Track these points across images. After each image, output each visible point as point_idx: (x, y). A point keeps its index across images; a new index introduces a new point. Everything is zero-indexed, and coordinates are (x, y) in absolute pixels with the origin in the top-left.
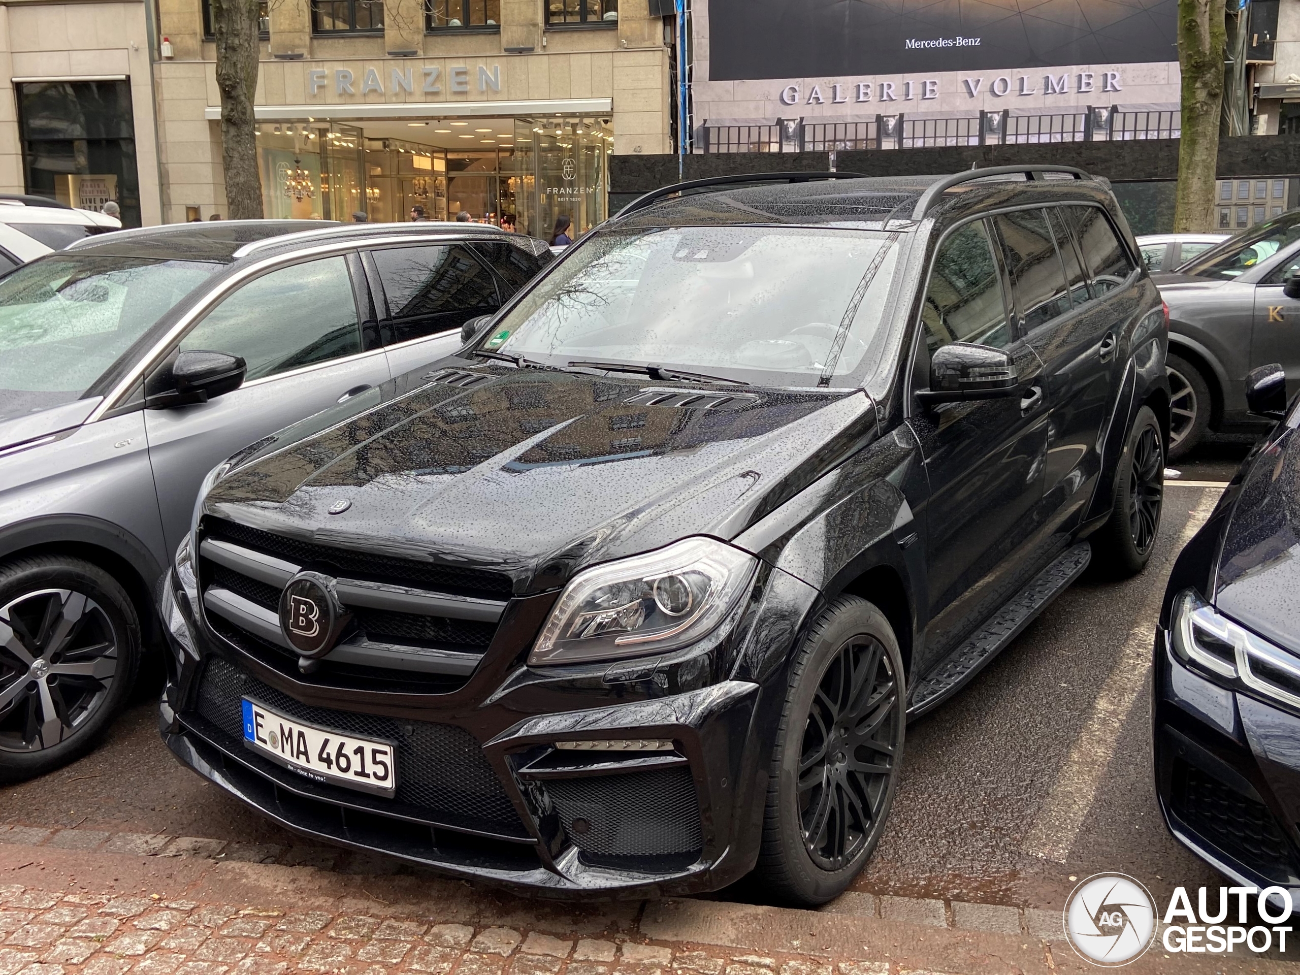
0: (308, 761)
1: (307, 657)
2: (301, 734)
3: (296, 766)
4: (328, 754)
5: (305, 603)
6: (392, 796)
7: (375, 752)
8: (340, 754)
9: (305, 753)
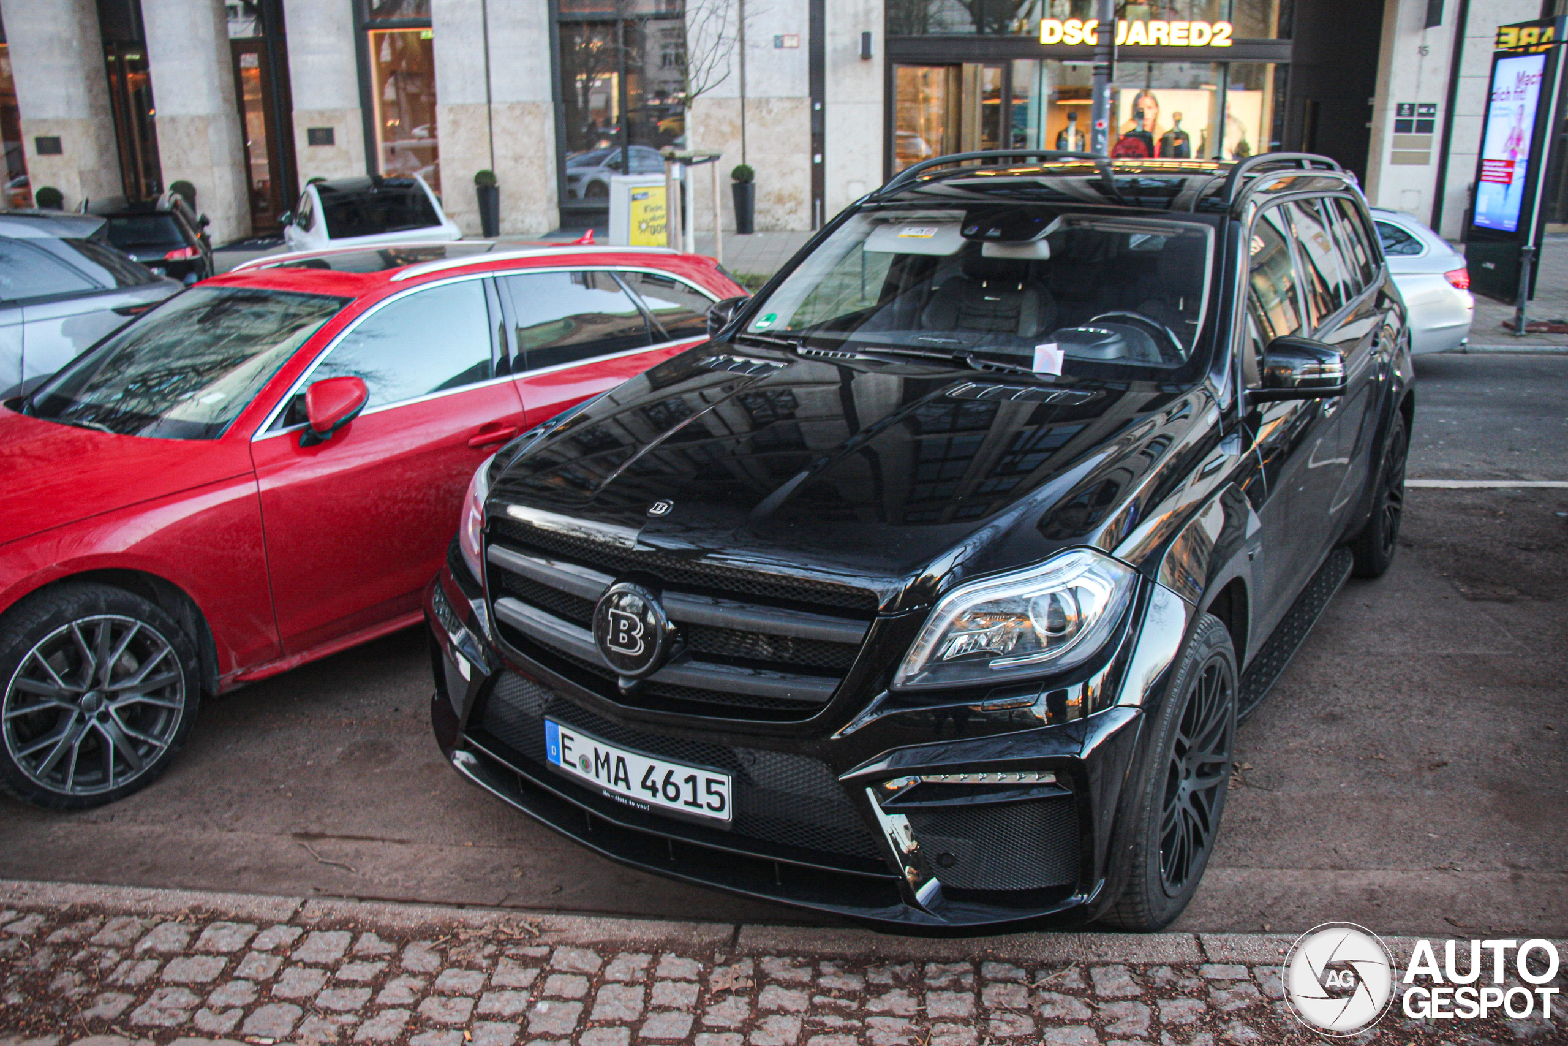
0: (628, 787)
1: (628, 678)
2: (620, 760)
3: (613, 793)
4: (653, 782)
5: (627, 618)
6: (728, 828)
7: (709, 782)
8: (667, 782)
9: (626, 780)
